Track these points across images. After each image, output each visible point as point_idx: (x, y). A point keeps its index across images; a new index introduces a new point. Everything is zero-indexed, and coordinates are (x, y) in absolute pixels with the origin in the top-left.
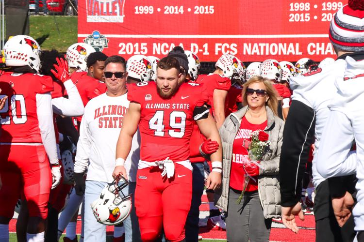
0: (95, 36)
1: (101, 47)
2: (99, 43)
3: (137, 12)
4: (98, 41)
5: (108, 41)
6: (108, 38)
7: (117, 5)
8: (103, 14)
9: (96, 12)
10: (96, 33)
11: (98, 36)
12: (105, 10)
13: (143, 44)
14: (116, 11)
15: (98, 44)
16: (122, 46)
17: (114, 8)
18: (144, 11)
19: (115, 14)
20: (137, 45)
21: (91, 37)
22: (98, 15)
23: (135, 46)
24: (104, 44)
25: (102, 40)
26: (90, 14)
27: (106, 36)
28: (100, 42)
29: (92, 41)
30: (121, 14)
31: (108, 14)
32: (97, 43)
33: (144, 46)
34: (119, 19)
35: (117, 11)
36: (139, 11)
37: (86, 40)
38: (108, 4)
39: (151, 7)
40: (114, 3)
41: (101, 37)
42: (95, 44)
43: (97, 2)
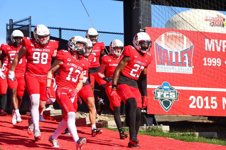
0: (165, 87)
1: (171, 100)
2: (169, 95)
3: (205, 64)
4: (168, 93)
5: (178, 93)
6: (178, 90)
7: (186, 55)
8: (172, 64)
9: (166, 61)
11: (168, 87)
12: (174, 60)
13: (212, 98)
14: (185, 61)
15: (168, 96)
16: (192, 99)
17: (183, 59)
18: (212, 63)
19: (184, 65)
20: (207, 99)
21: (161, 89)
22: (168, 65)
23: (205, 99)
24: (174, 96)
25: (172, 92)
26: (159, 63)
27: (176, 88)
28: (171, 94)
29: (162, 93)
30: (190, 65)
32: (167, 95)
33: (214, 100)
34: (188, 70)
35: (186, 61)
36: (207, 63)
37: (155, 91)
38: (177, 53)
39: (218, 59)
40: (183, 53)
41: (171, 89)
42: (165, 96)
43: (165, 51)
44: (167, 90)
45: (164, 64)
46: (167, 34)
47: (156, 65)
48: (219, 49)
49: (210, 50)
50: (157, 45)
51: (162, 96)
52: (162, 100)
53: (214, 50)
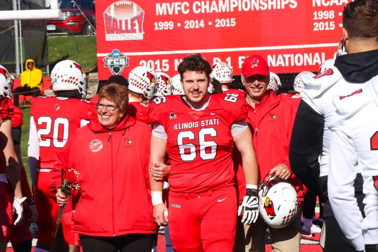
0: (115, 55)
1: (121, 66)
2: (119, 61)
3: (156, 28)
4: (118, 60)
5: (128, 59)
6: (128, 56)
7: (136, 22)
8: (122, 32)
9: (115, 30)
10: (116, 52)
11: (118, 54)
12: (124, 28)
13: (164, 61)
14: (135, 28)
15: (118, 63)
16: (143, 63)
17: (133, 25)
18: (164, 27)
19: (134, 31)
20: (158, 62)
21: (111, 56)
22: (117, 33)
23: (156, 63)
24: (124, 62)
25: (122, 58)
27: (126, 54)
28: (121, 60)
29: (112, 60)
30: (140, 31)
31: (127, 31)
32: (117, 61)
33: (165, 63)
34: (139, 36)
35: (137, 28)
36: (158, 27)
37: (105, 59)
38: (126, 21)
39: (170, 22)
40: (132, 20)
41: (121, 56)
42: (115, 63)
43: (115, 21)
44: (117, 57)
45: (113, 33)
46: (117, 4)
47: (105, 34)
48: (171, 13)
49: (161, 14)
50: (106, 15)
51: (112, 63)
52: (112, 66)
53: (165, 13)
